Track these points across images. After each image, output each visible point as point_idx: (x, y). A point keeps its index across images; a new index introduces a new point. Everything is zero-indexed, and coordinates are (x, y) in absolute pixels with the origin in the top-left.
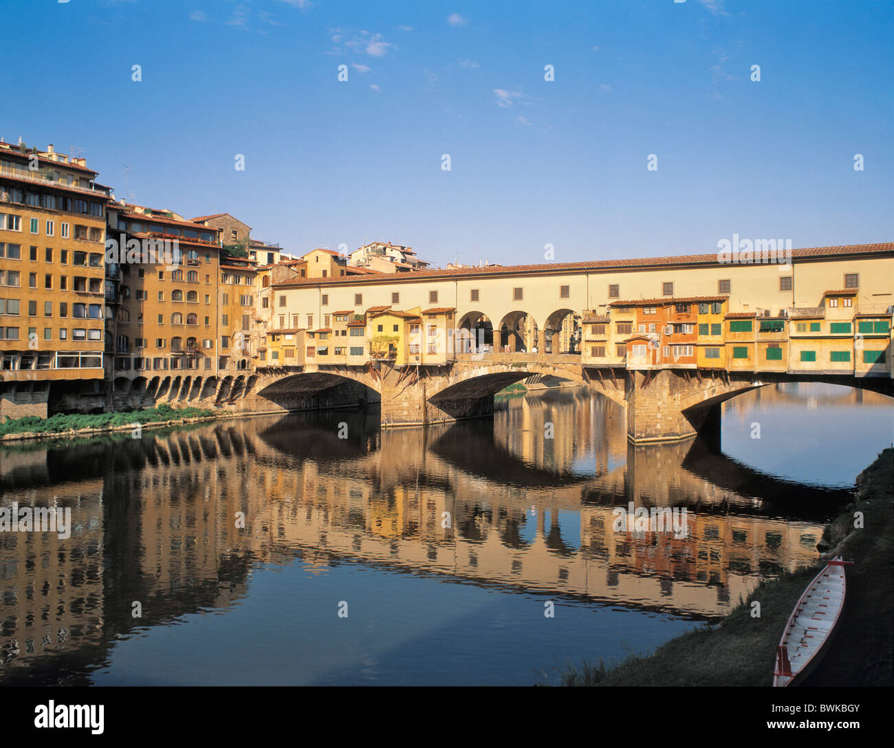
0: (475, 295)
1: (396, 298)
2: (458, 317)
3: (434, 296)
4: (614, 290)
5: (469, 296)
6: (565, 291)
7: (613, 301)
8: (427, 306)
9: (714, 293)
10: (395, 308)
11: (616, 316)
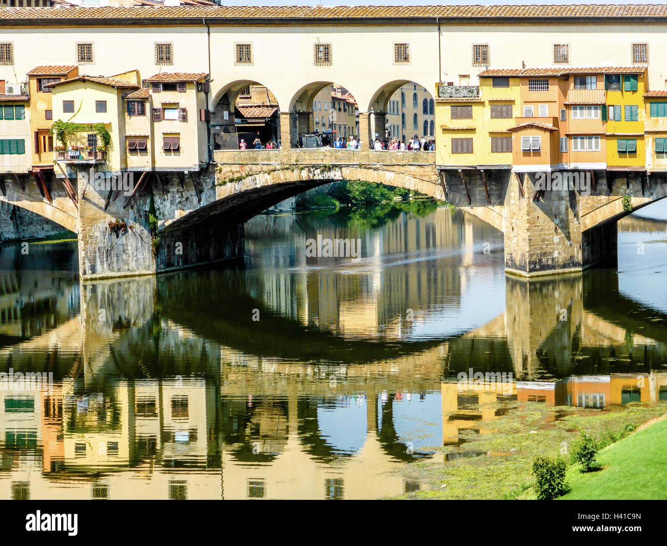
0: (244, 53)
1: (85, 53)
2: (216, 89)
3: (164, 53)
4: (481, 54)
5: (233, 54)
6: (402, 53)
7: (481, 69)
8: (151, 70)
9: (623, 62)
10: (85, 70)
11: (489, 93)
